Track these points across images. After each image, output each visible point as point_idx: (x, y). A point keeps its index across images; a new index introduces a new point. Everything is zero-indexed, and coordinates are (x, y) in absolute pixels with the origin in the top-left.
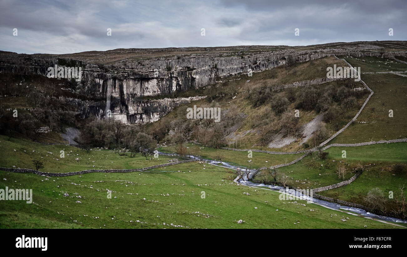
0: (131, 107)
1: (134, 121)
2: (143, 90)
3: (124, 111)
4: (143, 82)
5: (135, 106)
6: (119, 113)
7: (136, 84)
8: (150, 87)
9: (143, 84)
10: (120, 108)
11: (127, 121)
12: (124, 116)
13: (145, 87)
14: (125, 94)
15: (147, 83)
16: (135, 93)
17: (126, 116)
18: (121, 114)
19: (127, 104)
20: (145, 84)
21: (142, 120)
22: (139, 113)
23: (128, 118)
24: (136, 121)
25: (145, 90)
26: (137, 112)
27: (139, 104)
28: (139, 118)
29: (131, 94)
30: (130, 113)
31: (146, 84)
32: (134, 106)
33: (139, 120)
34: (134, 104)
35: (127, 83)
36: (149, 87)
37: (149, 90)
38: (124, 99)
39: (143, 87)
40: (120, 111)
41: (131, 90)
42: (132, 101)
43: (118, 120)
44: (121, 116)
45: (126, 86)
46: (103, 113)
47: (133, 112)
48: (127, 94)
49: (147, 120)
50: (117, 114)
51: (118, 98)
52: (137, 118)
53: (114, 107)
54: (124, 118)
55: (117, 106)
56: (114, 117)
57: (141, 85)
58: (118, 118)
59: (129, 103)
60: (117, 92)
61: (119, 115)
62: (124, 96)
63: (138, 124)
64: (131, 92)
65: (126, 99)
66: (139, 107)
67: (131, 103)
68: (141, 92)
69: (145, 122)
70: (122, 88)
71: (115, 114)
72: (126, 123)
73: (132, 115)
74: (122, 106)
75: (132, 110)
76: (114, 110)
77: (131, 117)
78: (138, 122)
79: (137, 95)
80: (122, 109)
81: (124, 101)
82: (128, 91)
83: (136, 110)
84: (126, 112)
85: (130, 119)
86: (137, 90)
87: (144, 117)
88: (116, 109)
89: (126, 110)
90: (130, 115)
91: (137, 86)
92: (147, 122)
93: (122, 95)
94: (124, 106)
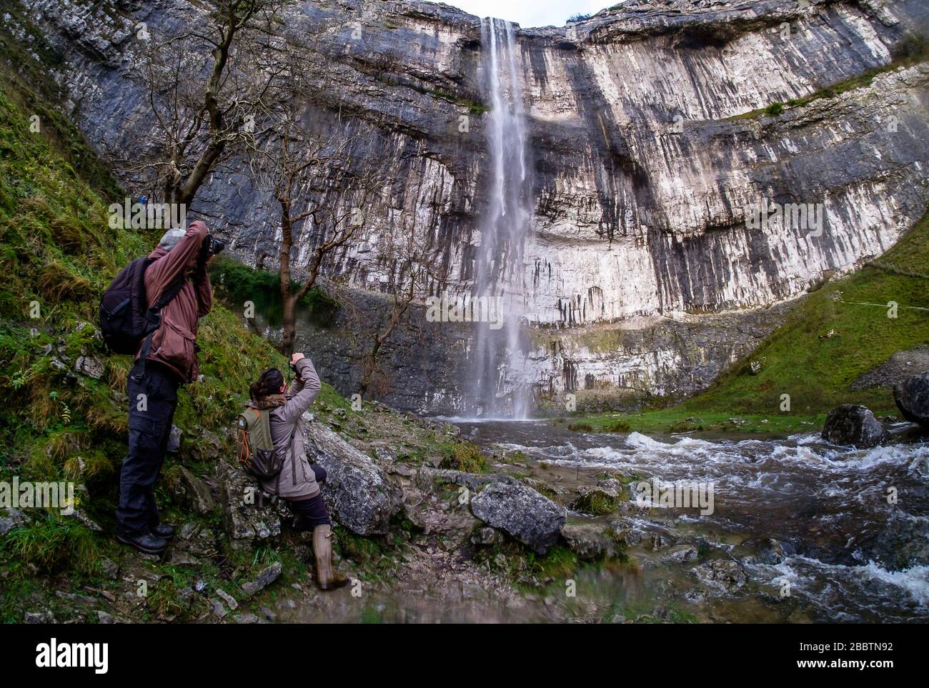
0: (671, 175)
1: (711, 289)
2: (708, 96)
3: (629, 214)
4: (693, 60)
5: (698, 164)
6: (591, 232)
7: (663, 66)
8: (741, 80)
9: (697, 68)
10: (599, 184)
11: (659, 292)
12: (635, 254)
13: (719, 82)
14: (611, 101)
17: (645, 253)
18: (611, 239)
19: (643, 159)
20: (710, 67)
21: (772, 272)
22: (737, 212)
23: (660, 271)
24: (721, 286)
25: (722, 96)
26: (719, 207)
27: (720, 155)
28: (743, 259)
29: (652, 106)
30: (676, 222)
32: (695, 171)
33: (744, 280)
34: (686, 153)
35: (608, 57)
36: (738, 79)
38: (611, 127)
39: (703, 81)
40: (597, 213)
41: (645, 87)
42: (672, 139)
43: (590, 285)
44: (612, 253)
45: (606, 69)
46: (453, 197)
47: (692, 214)
48: (627, 103)
49: (804, 261)
50: (581, 235)
51: (574, 125)
52: (727, 263)
53: (555, 175)
54: (637, 267)
55: (576, 169)
56: (556, 258)
57: (691, 71)
58: (589, 270)
59: (650, 151)
60: (559, 96)
61: (590, 242)
62: (609, 111)
63: (743, 307)
64: (647, 97)
65: (630, 129)
66: (729, 173)
67: (664, 150)
68: (701, 103)
69: (792, 285)
70: (589, 78)
71: (560, 229)
72: (650, 304)
73: (686, 240)
74: (610, 175)
75: (682, 202)
76: (556, 191)
77: (685, 253)
78: (739, 292)
79: (684, 112)
80: (613, 194)
81: (617, 141)
82: (627, 89)
83: (714, 193)
84: (644, 218)
85: (683, 278)
86: (676, 91)
87: (777, 247)
88: (570, 188)
89: (639, 206)
90: (674, 239)
91: (668, 71)
92: (810, 282)
93: (596, 109)
94: (622, 175)
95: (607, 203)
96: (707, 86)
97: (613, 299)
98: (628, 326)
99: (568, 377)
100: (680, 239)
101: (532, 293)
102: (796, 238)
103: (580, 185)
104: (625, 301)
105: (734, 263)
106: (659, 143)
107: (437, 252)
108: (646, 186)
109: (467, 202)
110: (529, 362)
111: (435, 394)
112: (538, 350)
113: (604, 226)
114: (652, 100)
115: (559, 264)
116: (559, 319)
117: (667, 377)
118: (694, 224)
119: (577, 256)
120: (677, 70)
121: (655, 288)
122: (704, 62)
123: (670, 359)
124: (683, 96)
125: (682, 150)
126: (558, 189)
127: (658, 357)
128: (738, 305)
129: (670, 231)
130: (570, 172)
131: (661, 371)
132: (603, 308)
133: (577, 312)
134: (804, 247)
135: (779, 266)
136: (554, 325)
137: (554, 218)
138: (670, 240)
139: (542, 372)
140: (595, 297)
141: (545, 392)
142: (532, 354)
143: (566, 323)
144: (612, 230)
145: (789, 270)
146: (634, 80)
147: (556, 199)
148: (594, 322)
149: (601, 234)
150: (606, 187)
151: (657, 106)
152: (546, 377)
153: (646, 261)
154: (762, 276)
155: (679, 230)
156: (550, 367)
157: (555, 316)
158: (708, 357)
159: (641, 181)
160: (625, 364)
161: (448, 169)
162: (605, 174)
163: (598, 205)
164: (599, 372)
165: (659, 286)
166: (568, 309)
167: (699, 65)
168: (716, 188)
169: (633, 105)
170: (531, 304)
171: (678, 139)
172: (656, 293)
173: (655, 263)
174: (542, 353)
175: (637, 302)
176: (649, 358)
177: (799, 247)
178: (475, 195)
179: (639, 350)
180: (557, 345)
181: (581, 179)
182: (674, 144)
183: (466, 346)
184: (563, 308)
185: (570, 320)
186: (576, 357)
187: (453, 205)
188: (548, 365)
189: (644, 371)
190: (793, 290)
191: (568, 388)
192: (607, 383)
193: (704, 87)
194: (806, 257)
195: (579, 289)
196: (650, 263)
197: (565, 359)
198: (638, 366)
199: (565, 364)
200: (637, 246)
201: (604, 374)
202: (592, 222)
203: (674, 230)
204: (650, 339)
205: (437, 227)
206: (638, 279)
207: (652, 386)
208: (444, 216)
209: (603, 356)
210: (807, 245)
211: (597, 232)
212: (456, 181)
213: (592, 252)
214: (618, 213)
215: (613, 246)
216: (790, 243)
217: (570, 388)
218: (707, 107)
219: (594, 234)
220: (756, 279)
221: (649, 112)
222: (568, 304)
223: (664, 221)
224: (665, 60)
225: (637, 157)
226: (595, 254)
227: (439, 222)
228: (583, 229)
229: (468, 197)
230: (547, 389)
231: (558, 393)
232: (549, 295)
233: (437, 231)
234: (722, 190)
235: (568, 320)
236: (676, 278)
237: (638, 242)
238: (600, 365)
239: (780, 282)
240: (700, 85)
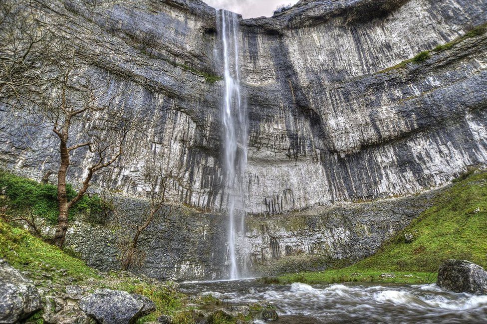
0: (336, 117)
1: (369, 186)
2: (369, 57)
3: (308, 143)
4: (360, 32)
5: (355, 106)
6: (283, 155)
7: (337, 41)
8: (397, 40)
9: (362, 38)
10: (288, 125)
11: (330, 190)
12: (312, 168)
13: (379, 45)
14: (298, 70)
15: (379, 30)
16: (340, 65)
17: (319, 166)
18: (296, 158)
19: (317, 107)
21: (417, 171)
22: (385, 134)
23: (330, 177)
24: (376, 184)
25: (380, 55)
26: (372, 132)
27: (373, 98)
28: (392, 164)
29: (326, 71)
30: (339, 145)
31: (378, 35)
32: (353, 111)
33: (393, 177)
34: (348, 100)
35: (300, 38)
37: (395, 51)
38: (296, 88)
39: (365, 47)
40: (287, 143)
41: (322, 58)
42: (338, 92)
43: (284, 188)
44: (297, 168)
45: (296, 47)
46: (196, 136)
47: (351, 139)
48: (309, 71)
49: (447, 161)
50: (278, 157)
51: (273, 88)
52: (379, 168)
53: (260, 121)
54: (314, 175)
55: (273, 117)
56: (262, 173)
57: (358, 41)
58: (283, 179)
59: (322, 101)
60: (265, 69)
61: (282, 161)
62: (296, 78)
63: (396, 196)
64: (322, 65)
65: (309, 88)
66: (379, 109)
67: (332, 100)
68: (362, 64)
69: (437, 179)
70: (285, 55)
71: (263, 154)
72: (325, 198)
73: (347, 156)
74: (295, 119)
75: (343, 132)
76: (260, 131)
77: (347, 164)
78: (391, 186)
79: (349, 72)
80: (297, 131)
81: (300, 97)
82: (309, 61)
83: (367, 124)
84: (317, 145)
85: (346, 180)
86: (344, 58)
87: (420, 154)
88: (269, 129)
89: (314, 137)
90: (339, 156)
91: (340, 43)
92: (455, 175)
93: (289, 76)
94: (303, 119)
95: (293, 137)
96: (369, 50)
97: (299, 196)
98: (310, 213)
99: (273, 248)
100: (343, 156)
101: (247, 194)
102: (438, 146)
103: (275, 127)
104: (307, 197)
105: (385, 168)
106: (328, 95)
107: (185, 171)
108: (319, 124)
109: (205, 140)
110: (246, 239)
111: (182, 266)
112: (252, 231)
113: (292, 151)
114: (326, 66)
115: (264, 176)
116: (266, 210)
117: (342, 245)
118: (352, 145)
119: (275, 171)
120: (347, 42)
121: (327, 188)
122: (368, 32)
123: (342, 234)
124: (349, 60)
125: (345, 98)
126: (262, 130)
127: (334, 232)
128: (392, 195)
129: (336, 151)
130: (269, 119)
131: (337, 241)
132: (294, 202)
133: (277, 206)
134: (446, 151)
135: (424, 167)
136: (263, 215)
137: (259, 148)
138: (336, 157)
139: (256, 246)
140: (288, 196)
141: (259, 259)
142: (248, 234)
143: (271, 213)
144: (297, 153)
145: (433, 168)
146: (315, 54)
147: (260, 136)
148: (288, 211)
149: (289, 156)
150: (292, 127)
151: (329, 70)
152: (259, 249)
153: (320, 171)
154: (409, 175)
155: (342, 150)
156: (261, 242)
157: (262, 209)
158: (371, 231)
159: (316, 121)
160: (311, 238)
161: (192, 119)
162: (292, 118)
163: (287, 139)
164: (294, 244)
165: (330, 186)
166: (271, 204)
167: (364, 35)
168: (368, 120)
169: (313, 72)
170: (247, 202)
171: (342, 92)
172: (329, 191)
173: (326, 172)
174: (255, 233)
175: (316, 197)
176: (327, 233)
177: (440, 152)
178: (210, 135)
179: (319, 228)
180: (265, 227)
181: (277, 123)
182: (339, 95)
183: (204, 230)
184: (268, 203)
185: (273, 211)
186: (278, 234)
187: (195, 142)
188: (259, 241)
189: (325, 242)
190: (438, 182)
191: (274, 256)
192: (301, 252)
193: (366, 52)
194: (448, 158)
195: (277, 191)
196: (323, 172)
197: (270, 236)
198: (320, 238)
199: (271, 240)
200: (314, 162)
201: (298, 245)
202: (283, 149)
203: (338, 151)
204: (327, 220)
205: (185, 155)
206: (315, 183)
207: (332, 252)
208: (190, 148)
209: (295, 233)
210: (449, 149)
211: (287, 155)
212: (197, 126)
213: (285, 168)
214: (300, 143)
215: (298, 163)
216: (432, 150)
217: (275, 256)
218: (367, 65)
219: (285, 157)
220: (404, 177)
221: (323, 75)
222: (271, 201)
223: (331, 145)
224: (339, 36)
225: (313, 106)
226: (286, 169)
227: (187, 152)
228: (278, 154)
229: (205, 136)
230: (260, 257)
231: (268, 259)
232: (259, 195)
233: (185, 158)
234: (373, 121)
235: (272, 211)
236: (342, 180)
237: (314, 160)
238: (294, 239)
239: (425, 177)
240: (363, 50)
